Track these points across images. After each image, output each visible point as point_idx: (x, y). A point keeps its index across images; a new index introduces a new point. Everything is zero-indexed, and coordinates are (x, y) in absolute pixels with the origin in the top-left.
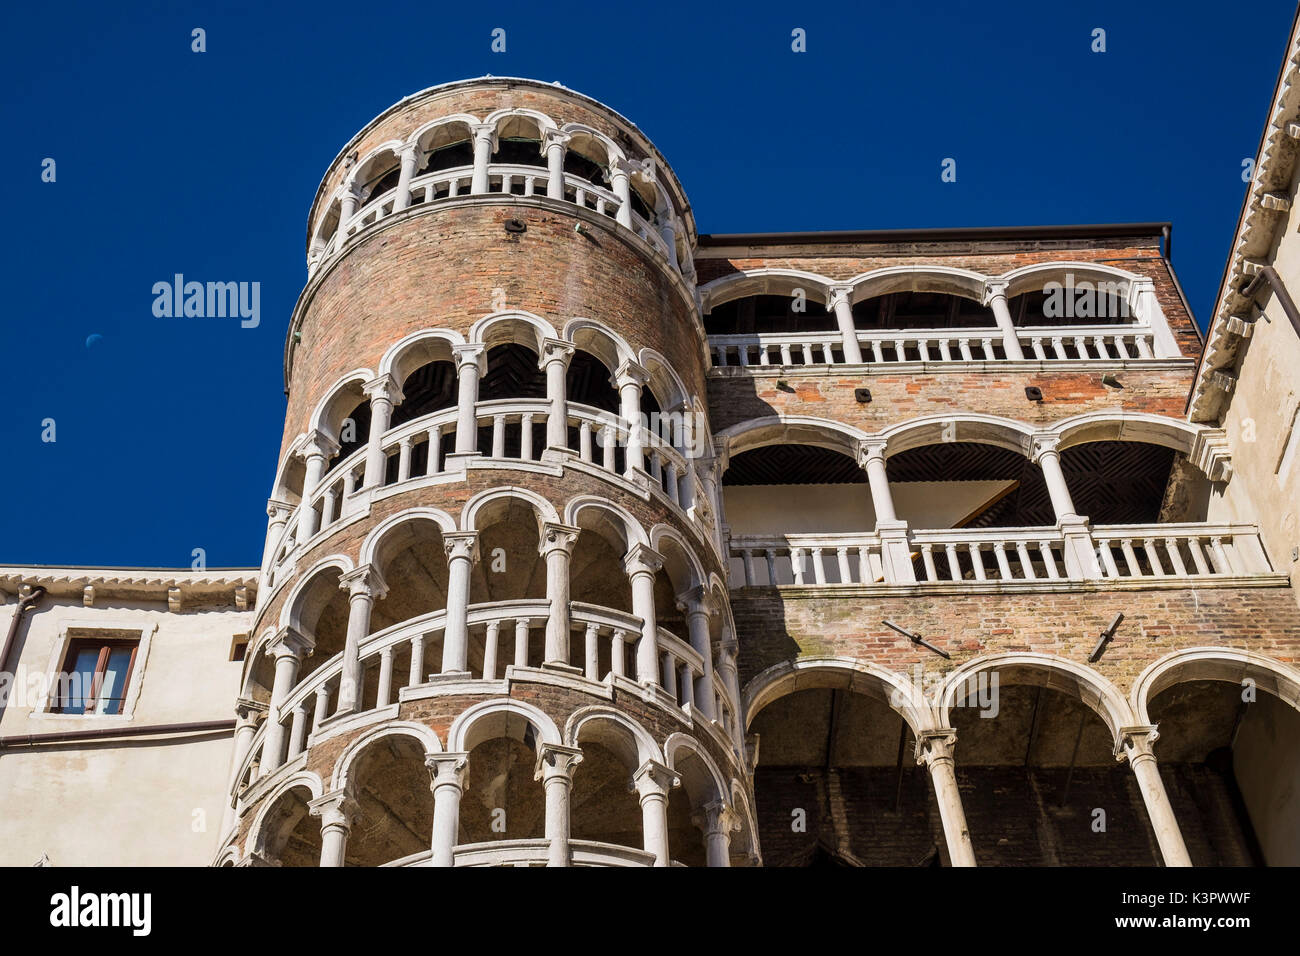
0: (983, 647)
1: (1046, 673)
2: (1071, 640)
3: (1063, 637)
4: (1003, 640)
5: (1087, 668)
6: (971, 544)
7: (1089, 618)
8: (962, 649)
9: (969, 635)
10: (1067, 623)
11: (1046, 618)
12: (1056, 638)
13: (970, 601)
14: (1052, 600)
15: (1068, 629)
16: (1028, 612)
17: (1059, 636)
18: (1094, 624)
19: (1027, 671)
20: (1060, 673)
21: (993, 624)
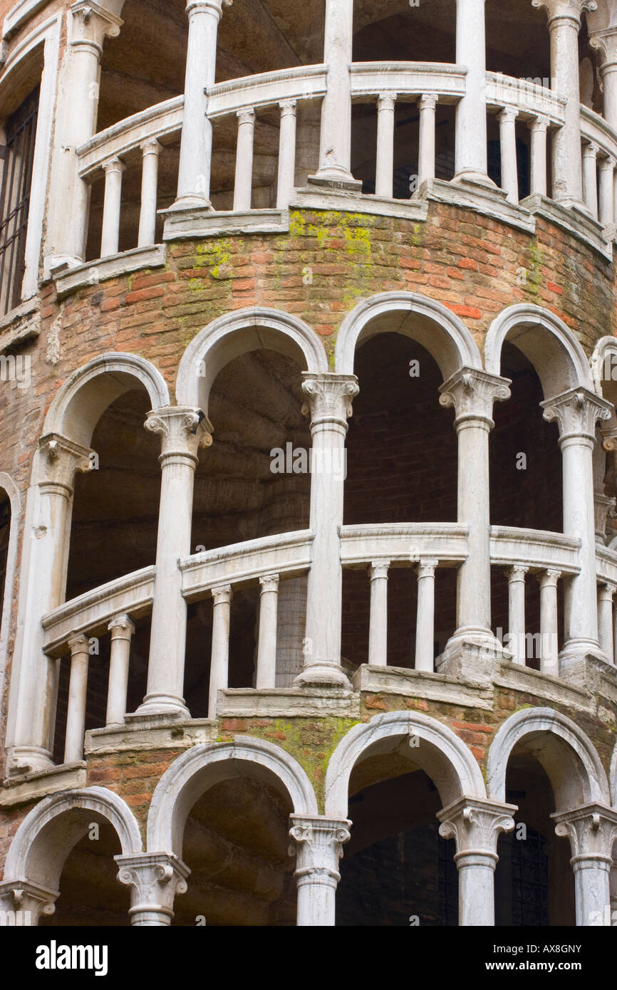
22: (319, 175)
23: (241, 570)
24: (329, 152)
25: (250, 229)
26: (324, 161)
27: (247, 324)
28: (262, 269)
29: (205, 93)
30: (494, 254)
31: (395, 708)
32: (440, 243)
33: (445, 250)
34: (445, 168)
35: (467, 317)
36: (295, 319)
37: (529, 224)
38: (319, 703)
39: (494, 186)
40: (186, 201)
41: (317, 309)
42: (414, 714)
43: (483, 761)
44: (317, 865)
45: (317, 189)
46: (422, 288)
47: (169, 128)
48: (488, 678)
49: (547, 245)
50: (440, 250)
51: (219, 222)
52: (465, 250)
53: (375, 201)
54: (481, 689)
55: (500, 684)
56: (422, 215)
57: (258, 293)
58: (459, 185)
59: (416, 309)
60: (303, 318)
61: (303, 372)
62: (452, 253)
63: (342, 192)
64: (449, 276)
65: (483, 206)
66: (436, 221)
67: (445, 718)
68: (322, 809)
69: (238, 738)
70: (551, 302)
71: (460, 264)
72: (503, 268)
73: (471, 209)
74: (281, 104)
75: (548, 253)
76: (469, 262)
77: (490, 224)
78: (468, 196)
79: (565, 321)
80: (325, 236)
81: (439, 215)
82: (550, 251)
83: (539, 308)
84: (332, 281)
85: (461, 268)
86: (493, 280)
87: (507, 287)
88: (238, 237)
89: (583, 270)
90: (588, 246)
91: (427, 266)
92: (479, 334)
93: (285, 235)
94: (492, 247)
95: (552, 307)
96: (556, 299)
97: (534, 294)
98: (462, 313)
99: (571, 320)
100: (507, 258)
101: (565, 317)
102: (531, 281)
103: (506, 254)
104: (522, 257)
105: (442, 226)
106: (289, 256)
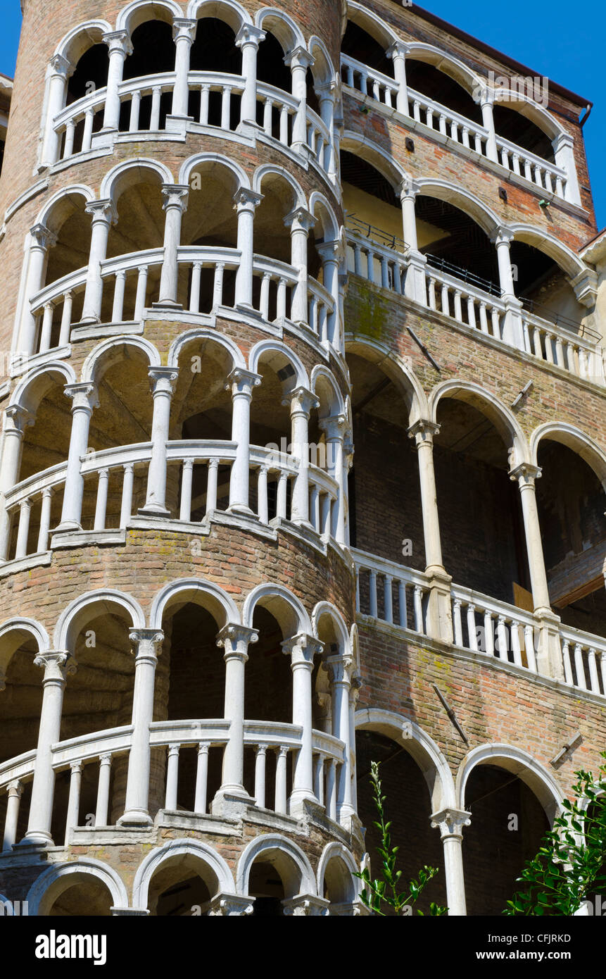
0: (458, 372)
1: (486, 404)
2: (504, 388)
3: (500, 384)
4: (468, 371)
5: (509, 410)
6: (457, 290)
7: (516, 377)
8: (447, 368)
9: (453, 359)
10: (503, 375)
11: (493, 366)
12: (496, 383)
13: (454, 334)
14: (499, 355)
15: (504, 379)
16: (483, 357)
17: (498, 382)
18: (517, 382)
19: (477, 398)
20: (494, 407)
21: (466, 358)
22: (145, 508)
23: (88, 751)
24: (152, 494)
25: (103, 541)
26: (149, 499)
27: (98, 599)
28: (108, 565)
29: (80, 460)
30: (250, 554)
31: (180, 836)
32: (216, 548)
33: (220, 552)
34: (223, 502)
35: (232, 592)
36: (127, 595)
37: (273, 536)
38: (132, 835)
39: (251, 513)
40: (66, 524)
41: (140, 589)
42: (191, 841)
43: (234, 869)
45: (143, 517)
46: (205, 576)
47: (58, 481)
48: (239, 816)
49: (285, 547)
50: (218, 552)
51: (84, 537)
52: (232, 552)
53: (179, 523)
54: (235, 824)
55: (246, 819)
56: (206, 531)
57: (106, 580)
58: (231, 513)
59: (201, 588)
60: (132, 595)
61: (130, 628)
62: (225, 554)
63: (158, 519)
64: (222, 568)
65: (244, 525)
66: (215, 534)
67: (211, 842)
68: (130, 904)
70: (286, 582)
71: (229, 560)
72: (256, 562)
73: (237, 527)
74: (125, 466)
75: (285, 552)
76: (235, 559)
77: (249, 536)
78: (235, 519)
79: (295, 593)
80: (147, 545)
81: (217, 531)
82: (287, 551)
83: (279, 586)
84: (150, 572)
85: (229, 563)
86: (250, 570)
87: (258, 574)
88: (95, 546)
89: (308, 562)
90: (311, 547)
91: (208, 562)
92: (240, 603)
93: (123, 545)
94: (249, 550)
95: (287, 585)
96: (290, 580)
97: (275, 577)
98: (229, 590)
99: (299, 593)
100: (259, 556)
101: (295, 591)
102: (274, 570)
103: (258, 554)
104: (268, 555)
105: (218, 538)
106: (125, 557)
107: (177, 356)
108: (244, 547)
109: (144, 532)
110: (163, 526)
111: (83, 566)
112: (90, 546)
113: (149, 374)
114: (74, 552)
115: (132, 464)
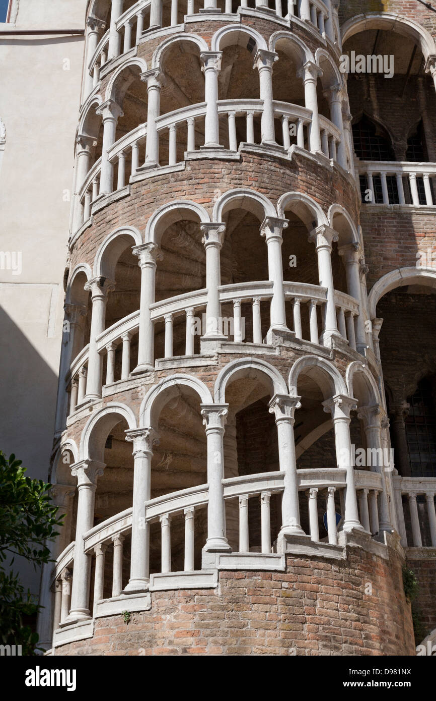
22: (144, 166)
25: (121, 196)
26: (146, 159)
27: (115, 236)
29: (108, 153)
30: (218, 173)
31: (170, 374)
32: (191, 176)
35: (204, 203)
36: (132, 227)
37: (236, 156)
38: (138, 381)
39: (218, 146)
40: (103, 192)
41: (140, 221)
42: (178, 375)
43: (212, 388)
44: (138, 449)
45: (142, 172)
46: (184, 197)
47: (98, 171)
48: (214, 351)
49: (249, 162)
50: (191, 179)
51: (113, 197)
52: (203, 176)
54: (212, 357)
55: (220, 352)
56: (183, 168)
57: (120, 222)
59: (180, 206)
60: (135, 225)
61: (133, 247)
62: (197, 179)
63: (150, 170)
64: (196, 189)
65: (212, 155)
66: (189, 168)
67: (194, 373)
68: (138, 425)
69: (109, 404)
70: (251, 185)
71: (201, 182)
72: (222, 178)
73: (206, 158)
74: (131, 145)
75: (249, 166)
76: (206, 180)
77: (216, 162)
78: (204, 153)
79: (260, 192)
80: (143, 190)
81: (190, 165)
82: (251, 164)
83: (243, 190)
84: (146, 207)
85: (201, 184)
86: (218, 184)
87: (225, 185)
88: (114, 203)
89: (272, 168)
90: (275, 158)
91: (184, 188)
92: (210, 208)
93: (129, 195)
94: (216, 171)
95: (251, 187)
96: (254, 183)
97: (241, 184)
98: (201, 202)
99: (263, 190)
100: (225, 173)
101: (260, 189)
102: (239, 179)
103: (224, 171)
104: (234, 170)
105: (192, 170)
106: (131, 203)
107: (158, 59)
108: (212, 171)
109: (141, 183)
110: (153, 174)
111: (107, 219)
112: (111, 204)
113: (141, 79)
114: (103, 212)
115: (135, 142)
